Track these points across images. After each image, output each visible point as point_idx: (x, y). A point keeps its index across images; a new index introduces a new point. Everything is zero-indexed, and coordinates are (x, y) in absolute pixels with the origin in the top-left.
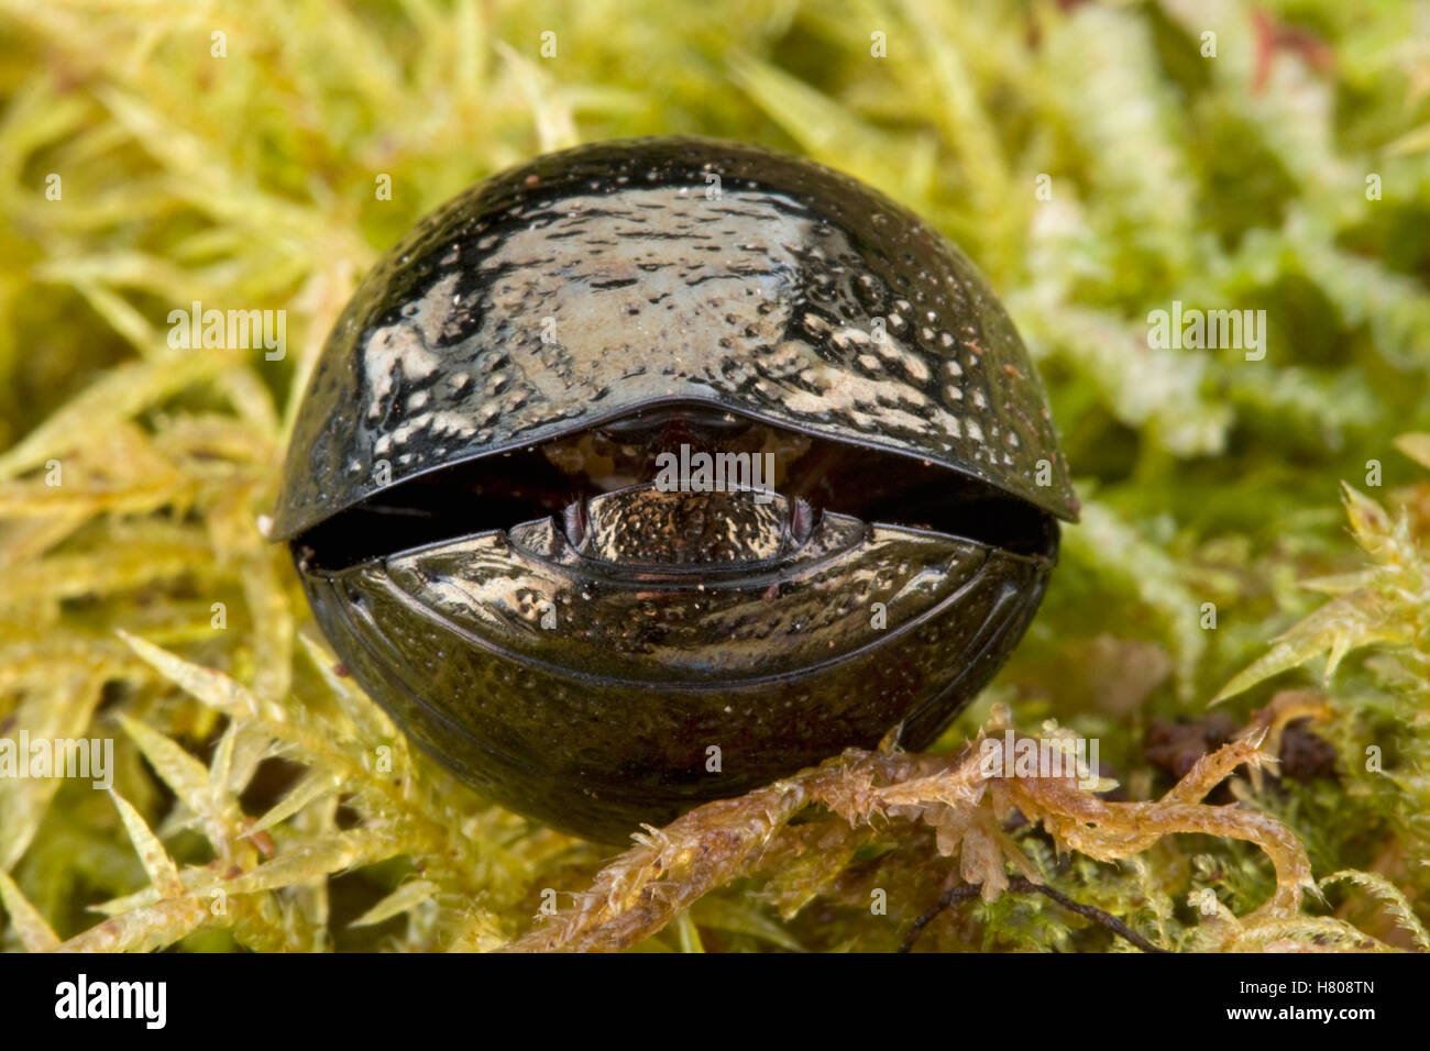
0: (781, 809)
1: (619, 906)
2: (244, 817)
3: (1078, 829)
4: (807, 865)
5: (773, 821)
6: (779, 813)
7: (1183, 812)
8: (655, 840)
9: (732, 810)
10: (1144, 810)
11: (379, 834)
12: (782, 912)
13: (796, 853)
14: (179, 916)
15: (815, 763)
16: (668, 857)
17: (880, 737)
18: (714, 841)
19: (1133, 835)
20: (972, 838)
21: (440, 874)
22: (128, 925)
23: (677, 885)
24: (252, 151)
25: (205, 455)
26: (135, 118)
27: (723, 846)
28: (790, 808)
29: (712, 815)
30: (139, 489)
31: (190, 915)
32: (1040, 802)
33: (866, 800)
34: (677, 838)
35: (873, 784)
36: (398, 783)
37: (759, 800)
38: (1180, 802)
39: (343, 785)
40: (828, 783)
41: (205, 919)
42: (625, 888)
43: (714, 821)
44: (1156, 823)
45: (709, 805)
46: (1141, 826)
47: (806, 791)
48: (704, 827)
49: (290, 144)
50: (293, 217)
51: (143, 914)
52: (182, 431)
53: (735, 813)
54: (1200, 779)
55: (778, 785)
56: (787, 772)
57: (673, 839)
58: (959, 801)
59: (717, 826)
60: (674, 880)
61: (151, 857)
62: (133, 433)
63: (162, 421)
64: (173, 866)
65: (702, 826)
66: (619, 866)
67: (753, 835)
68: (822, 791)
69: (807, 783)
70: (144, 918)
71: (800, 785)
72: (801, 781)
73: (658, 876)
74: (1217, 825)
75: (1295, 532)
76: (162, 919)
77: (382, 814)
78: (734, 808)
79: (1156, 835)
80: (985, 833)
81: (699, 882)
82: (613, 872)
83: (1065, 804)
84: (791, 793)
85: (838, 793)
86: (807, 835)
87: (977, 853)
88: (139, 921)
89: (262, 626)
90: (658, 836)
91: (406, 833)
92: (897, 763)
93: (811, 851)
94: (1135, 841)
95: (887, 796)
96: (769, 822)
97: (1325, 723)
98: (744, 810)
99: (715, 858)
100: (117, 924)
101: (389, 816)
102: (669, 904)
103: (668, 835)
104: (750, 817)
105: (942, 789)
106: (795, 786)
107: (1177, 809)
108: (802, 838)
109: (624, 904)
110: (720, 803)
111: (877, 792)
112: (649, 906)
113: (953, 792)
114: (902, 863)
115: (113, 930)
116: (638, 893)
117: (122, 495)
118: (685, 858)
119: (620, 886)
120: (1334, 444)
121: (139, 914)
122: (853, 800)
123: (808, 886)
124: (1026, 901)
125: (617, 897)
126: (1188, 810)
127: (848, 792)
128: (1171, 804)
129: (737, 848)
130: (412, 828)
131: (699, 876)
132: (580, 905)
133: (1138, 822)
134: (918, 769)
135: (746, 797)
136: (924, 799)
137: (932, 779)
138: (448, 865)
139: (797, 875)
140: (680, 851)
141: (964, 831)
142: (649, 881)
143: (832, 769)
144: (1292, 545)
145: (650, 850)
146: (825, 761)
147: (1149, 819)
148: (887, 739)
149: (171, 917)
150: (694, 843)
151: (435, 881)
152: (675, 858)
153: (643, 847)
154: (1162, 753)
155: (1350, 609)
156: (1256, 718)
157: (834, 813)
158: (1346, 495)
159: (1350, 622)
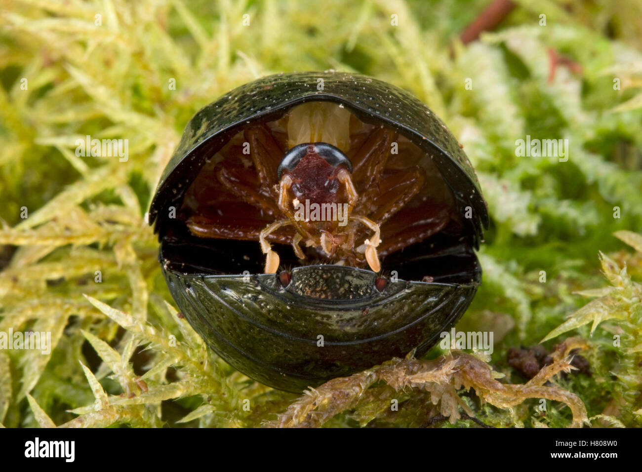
0: (366, 382)
1: (297, 420)
2: (136, 376)
3: (491, 395)
4: (373, 405)
5: (363, 387)
6: (365, 384)
7: (536, 389)
8: (313, 393)
9: (345, 382)
10: (519, 388)
11: (193, 384)
12: (360, 424)
13: (370, 400)
14: (108, 417)
15: (380, 363)
16: (319, 401)
17: (407, 353)
18: (338, 395)
19: (514, 398)
20: (446, 397)
21: (217, 403)
22: (87, 420)
23: (322, 413)
24: (129, 93)
25: (112, 222)
26: (80, 78)
27: (342, 397)
28: (370, 382)
29: (337, 383)
30: (85, 235)
31: (113, 416)
32: (475, 383)
33: (403, 380)
34: (323, 393)
35: (405, 373)
36: (202, 363)
37: (357, 378)
38: (535, 385)
39: (179, 363)
40: (387, 372)
41: (119, 418)
42: (300, 413)
43: (338, 386)
44: (524, 394)
45: (336, 379)
46: (518, 394)
47: (377, 375)
48: (334, 389)
49: (145, 90)
50: (148, 122)
51: (94, 415)
52: (101, 211)
53: (347, 384)
54: (544, 375)
55: (365, 372)
56: (369, 366)
57: (321, 394)
58: (441, 382)
59: (340, 389)
60: (321, 411)
61: (97, 391)
62: (80, 211)
63: (92, 207)
64: (106, 395)
65: (333, 389)
66: (298, 404)
67: (354, 393)
68: (384, 375)
69: (377, 372)
70: (94, 416)
71: (375, 372)
72: (374, 371)
73: (314, 409)
74: (551, 395)
75: (565, 269)
76: (102, 417)
77: (195, 376)
78: (347, 381)
79: (524, 398)
80: (451, 395)
81: (331, 412)
82: (295, 406)
83: (487, 384)
84: (370, 376)
85: (391, 377)
86: (375, 393)
87: (448, 403)
88: (92, 418)
89: (135, 294)
90: (315, 392)
91: (204, 384)
92: (414, 364)
93: (376, 400)
94: (515, 400)
95: (412, 379)
96: (361, 388)
97: (586, 351)
98: (351, 382)
99: (338, 402)
100: (83, 419)
101: (197, 377)
102: (319, 421)
103: (319, 392)
104: (353, 385)
105: (435, 377)
106: (372, 373)
107: (533, 388)
108: (373, 394)
109: (299, 420)
110: (341, 379)
111: (408, 377)
112: (310, 421)
113: (439, 378)
114: (412, 405)
115: (81, 421)
116: (305, 415)
117: (78, 237)
118: (326, 401)
119: (298, 412)
120: (582, 232)
121: (92, 415)
122: (397, 380)
123: (372, 414)
124: (464, 423)
125: (296, 417)
126: (538, 389)
127: (395, 376)
128: (531, 386)
129: (348, 399)
130: (207, 382)
131: (332, 410)
132: (281, 419)
133: (517, 393)
134: (422, 367)
135: (351, 377)
136: (427, 381)
137: (431, 372)
138: (221, 399)
139: (368, 409)
140: (324, 399)
141: (443, 394)
142: (310, 411)
143: (388, 366)
144: (565, 274)
145: (311, 397)
146: (384, 362)
147: (522, 391)
148: (409, 354)
149: (105, 417)
150: (329, 395)
151: (214, 405)
152: (322, 402)
153: (308, 396)
154: (517, 361)
155: (601, 304)
156: (559, 348)
157: (389, 385)
158: (601, 257)
159: (601, 310)
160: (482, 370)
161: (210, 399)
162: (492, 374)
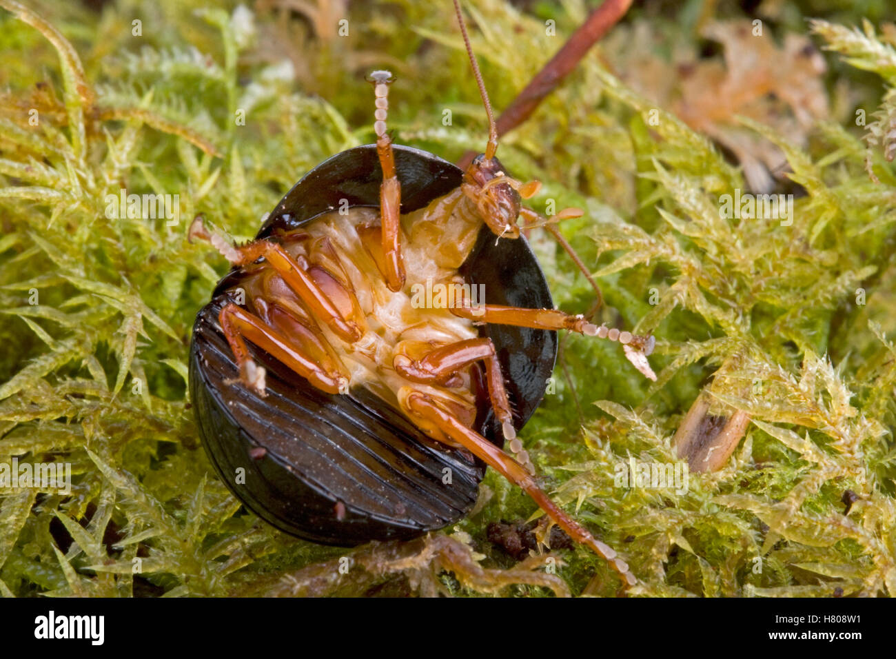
20: (425, 581)
25: (79, 396)
27: (320, 584)
28: (348, 568)
30: (52, 410)
33: (381, 566)
34: (300, 579)
35: (384, 559)
40: (365, 557)
47: (355, 561)
52: (68, 383)
53: (324, 569)
58: (421, 568)
59: (318, 575)
61: (69, 575)
62: (46, 384)
63: (59, 379)
65: (311, 576)
67: (333, 580)
68: (363, 561)
69: (355, 557)
71: (353, 557)
80: (430, 579)
84: (348, 562)
85: (370, 563)
87: (427, 588)
90: (292, 579)
92: (392, 548)
95: (391, 565)
98: (328, 568)
99: (316, 590)
103: (297, 579)
104: (331, 571)
105: (414, 562)
106: (350, 558)
110: (318, 565)
111: (387, 563)
113: (419, 564)
117: (45, 412)
122: (376, 566)
127: (374, 562)
129: (326, 586)
135: (328, 562)
136: (406, 567)
137: (410, 558)
140: (302, 585)
141: (422, 579)
143: (366, 550)
145: (288, 584)
150: (307, 582)
154: (498, 537)
155: (584, 481)
156: (541, 523)
157: (368, 572)
158: (584, 432)
159: (585, 487)
160: (462, 554)
161: (187, 579)
162: (473, 556)
